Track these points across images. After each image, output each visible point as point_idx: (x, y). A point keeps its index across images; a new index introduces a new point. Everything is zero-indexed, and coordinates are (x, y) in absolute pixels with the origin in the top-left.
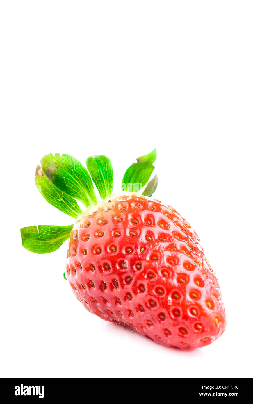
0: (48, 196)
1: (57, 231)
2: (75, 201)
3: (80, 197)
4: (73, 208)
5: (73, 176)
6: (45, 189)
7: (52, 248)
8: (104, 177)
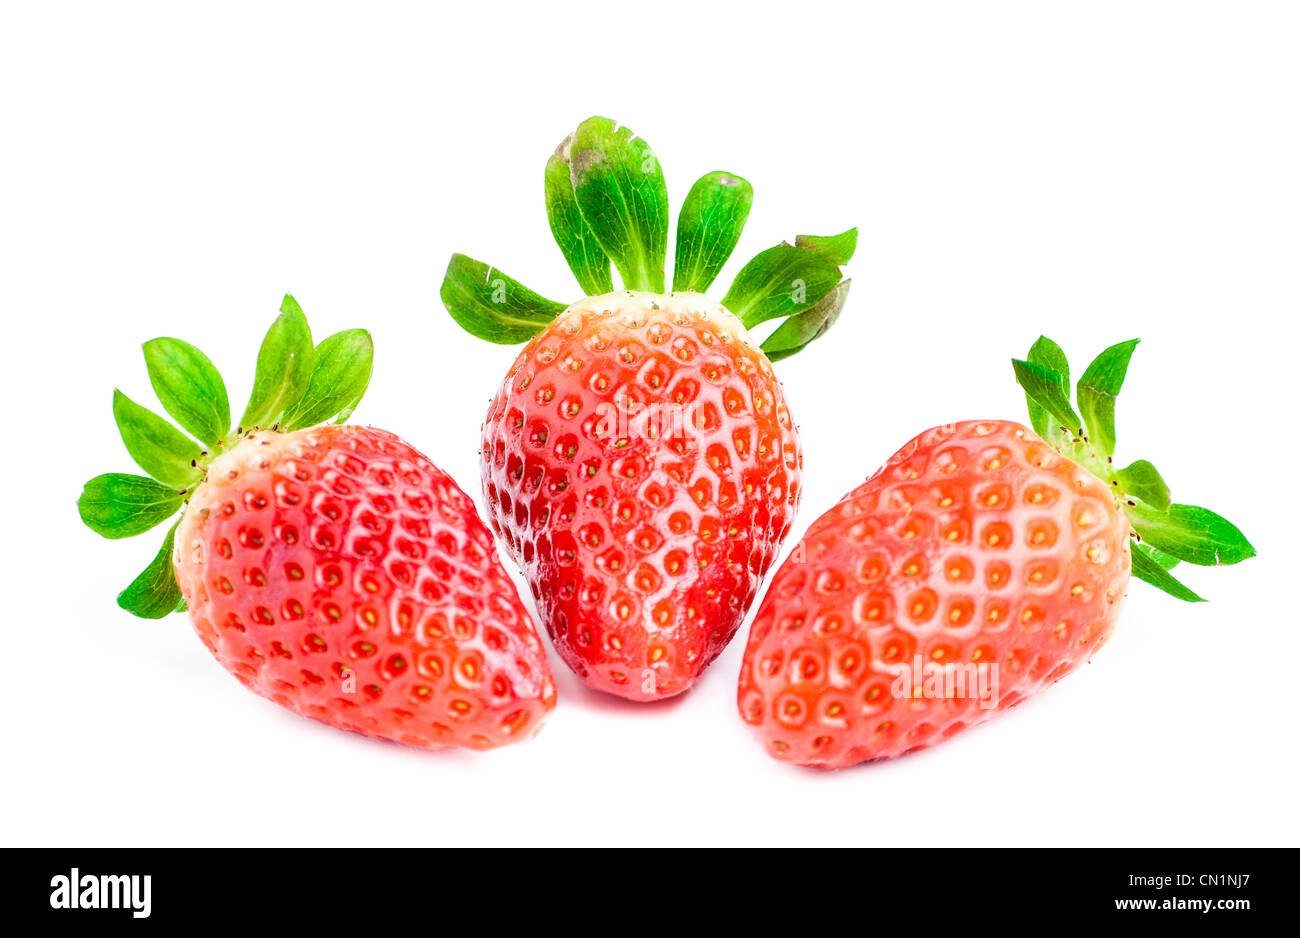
0: (558, 212)
1: (528, 303)
2: (606, 261)
3: (621, 257)
4: (593, 272)
5: (627, 202)
6: (561, 195)
7: (502, 334)
8: (705, 244)
